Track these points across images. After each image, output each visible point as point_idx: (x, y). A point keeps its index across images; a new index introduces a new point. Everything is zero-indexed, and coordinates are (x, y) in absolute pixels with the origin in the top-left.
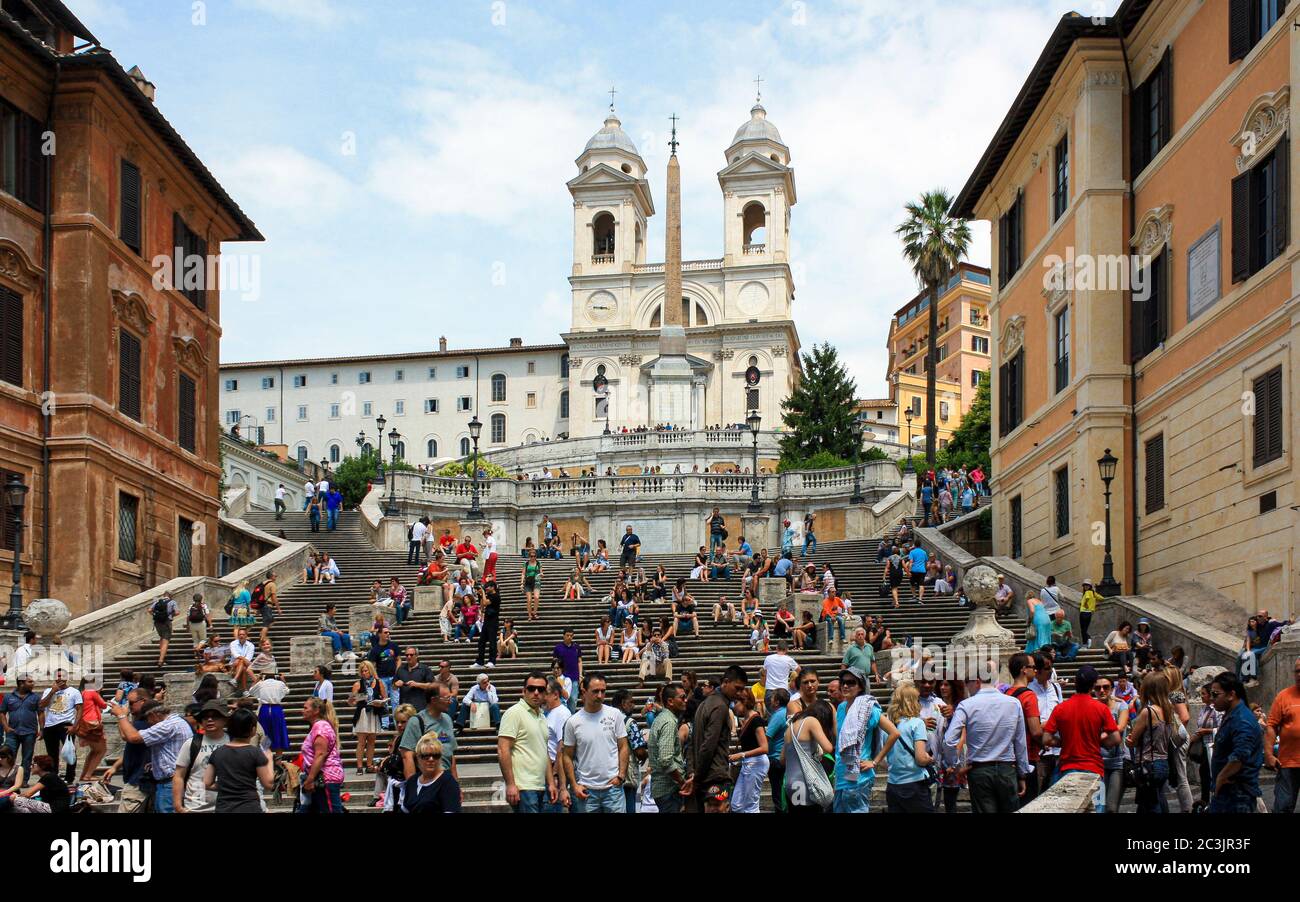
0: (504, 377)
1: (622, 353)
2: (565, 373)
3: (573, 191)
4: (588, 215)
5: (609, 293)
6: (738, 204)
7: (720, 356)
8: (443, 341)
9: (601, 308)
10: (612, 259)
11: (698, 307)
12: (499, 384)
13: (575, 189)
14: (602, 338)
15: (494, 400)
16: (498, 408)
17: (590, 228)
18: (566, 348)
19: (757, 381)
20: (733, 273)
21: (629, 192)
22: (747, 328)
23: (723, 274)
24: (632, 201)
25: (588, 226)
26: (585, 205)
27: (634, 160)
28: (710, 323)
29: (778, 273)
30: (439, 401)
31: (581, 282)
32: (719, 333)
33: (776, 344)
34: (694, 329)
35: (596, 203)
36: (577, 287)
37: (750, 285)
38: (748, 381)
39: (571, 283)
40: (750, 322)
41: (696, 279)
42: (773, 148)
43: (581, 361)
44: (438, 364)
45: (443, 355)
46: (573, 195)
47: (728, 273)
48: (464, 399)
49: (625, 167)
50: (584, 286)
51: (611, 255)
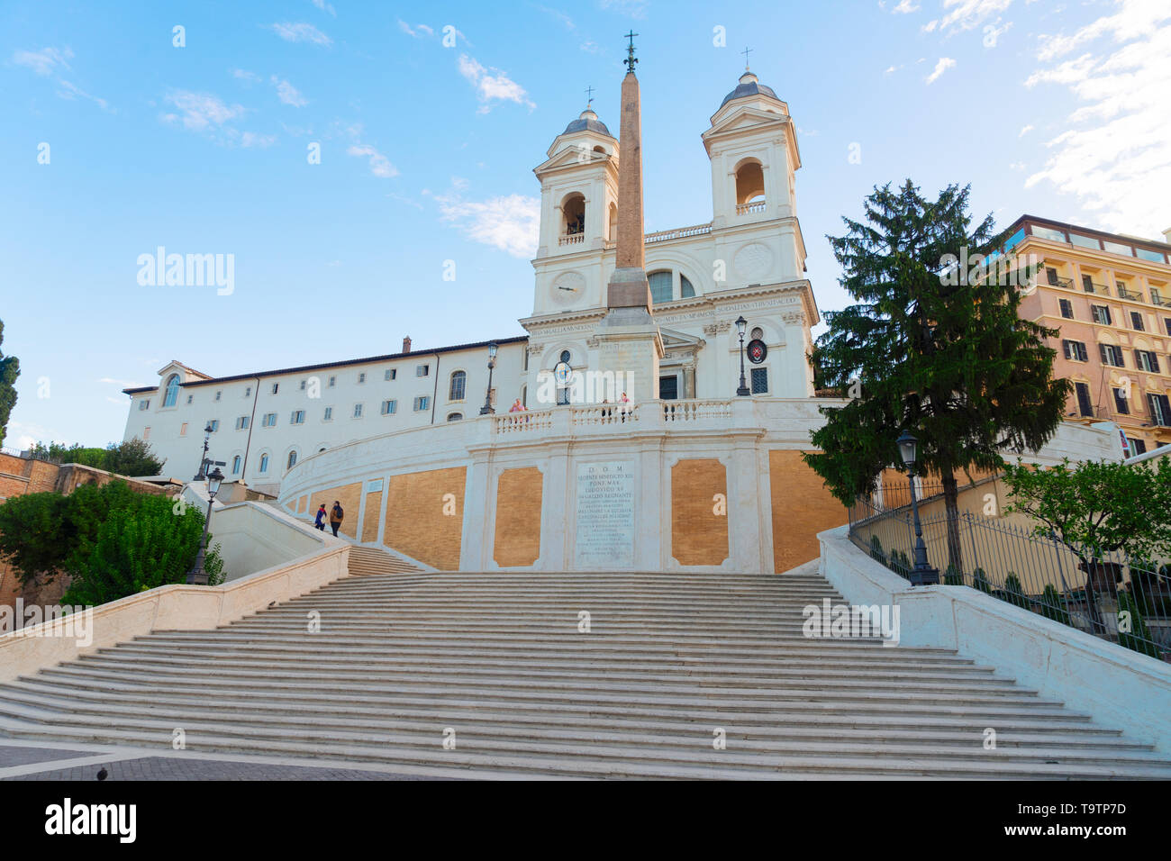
0: (465, 373)
1: (590, 335)
3: (539, 177)
4: (558, 198)
5: (577, 273)
6: (730, 164)
7: (713, 331)
8: (407, 342)
9: (568, 289)
10: (581, 239)
11: (682, 277)
12: (460, 381)
13: (542, 174)
14: (567, 319)
15: (452, 398)
16: (456, 407)
17: (560, 211)
18: (526, 338)
19: (763, 357)
20: (725, 235)
21: (602, 169)
22: (745, 293)
23: (714, 238)
24: (605, 179)
25: (556, 208)
26: (553, 188)
27: (607, 142)
28: (698, 293)
29: (786, 229)
30: (396, 402)
31: (546, 264)
32: (710, 303)
33: (786, 311)
34: (678, 302)
35: (565, 186)
36: (541, 269)
37: (747, 248)
38: (752, 359)
39: (535, 266)
40: (751, 286)
41: (681, 248)
42: (768, 103)
43: (541, 348)
44: (399, 365)
45: (407, 355)
46: (541, 181)
47: (717, 236)
48: (421, 399)
49: (598, 149)
50: (549, 268)
51: (581, 235)
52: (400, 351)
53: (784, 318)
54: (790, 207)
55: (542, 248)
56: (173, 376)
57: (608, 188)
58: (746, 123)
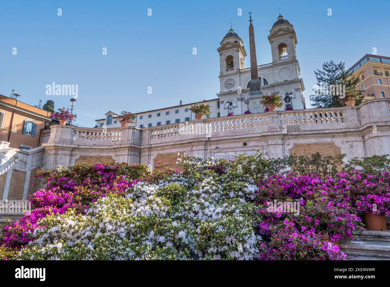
1: (238, 97)
2: (219, 107)
3: (219, 51)
4: (225, 57)
5: (232, 79)
6: (276, 45)
8: (181, 102)
9: (230, 84)
10: (233, 69)
11: (264, 79)
13: (219, 50)
14: (230, 93)
17: (225, 61)
18: (218, 99)
19: (289, 101)
20: (276, 66)
21: (237, 48)
22: (283, 83)
23: (273, 67)
24: (238, 51)
25: (224, 60)
26: (223, 54)
27: (238, 39)
28: (269, 84)
29: (294, 64)
30: (179, 119)
31: (223, 77)
32: (273, 86)
33: (296, 87)
34: (263, 86)
35: (227, 53)
36: (221, 79)
37: (284, 69)
38: (286, 102)
39: (220, 78)
40: (285, 81)
41: (263, 71)
42: (287, 26)
43: (223, 102)
44: (180, 109)
45: (181, 106)
46: (219, 52)
47: (274, 67)
48: (187, 118)
49: (236, 42)
50: (224, 78)
51: (232, 68)
52: (179, 105)
53: (295, 90)
54: (295, 57)
55: (221, 72)
56: (109, 116)
57: (240, 53)
58: (281, 32)
